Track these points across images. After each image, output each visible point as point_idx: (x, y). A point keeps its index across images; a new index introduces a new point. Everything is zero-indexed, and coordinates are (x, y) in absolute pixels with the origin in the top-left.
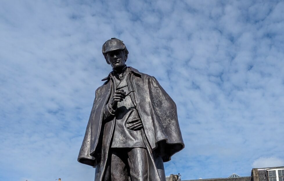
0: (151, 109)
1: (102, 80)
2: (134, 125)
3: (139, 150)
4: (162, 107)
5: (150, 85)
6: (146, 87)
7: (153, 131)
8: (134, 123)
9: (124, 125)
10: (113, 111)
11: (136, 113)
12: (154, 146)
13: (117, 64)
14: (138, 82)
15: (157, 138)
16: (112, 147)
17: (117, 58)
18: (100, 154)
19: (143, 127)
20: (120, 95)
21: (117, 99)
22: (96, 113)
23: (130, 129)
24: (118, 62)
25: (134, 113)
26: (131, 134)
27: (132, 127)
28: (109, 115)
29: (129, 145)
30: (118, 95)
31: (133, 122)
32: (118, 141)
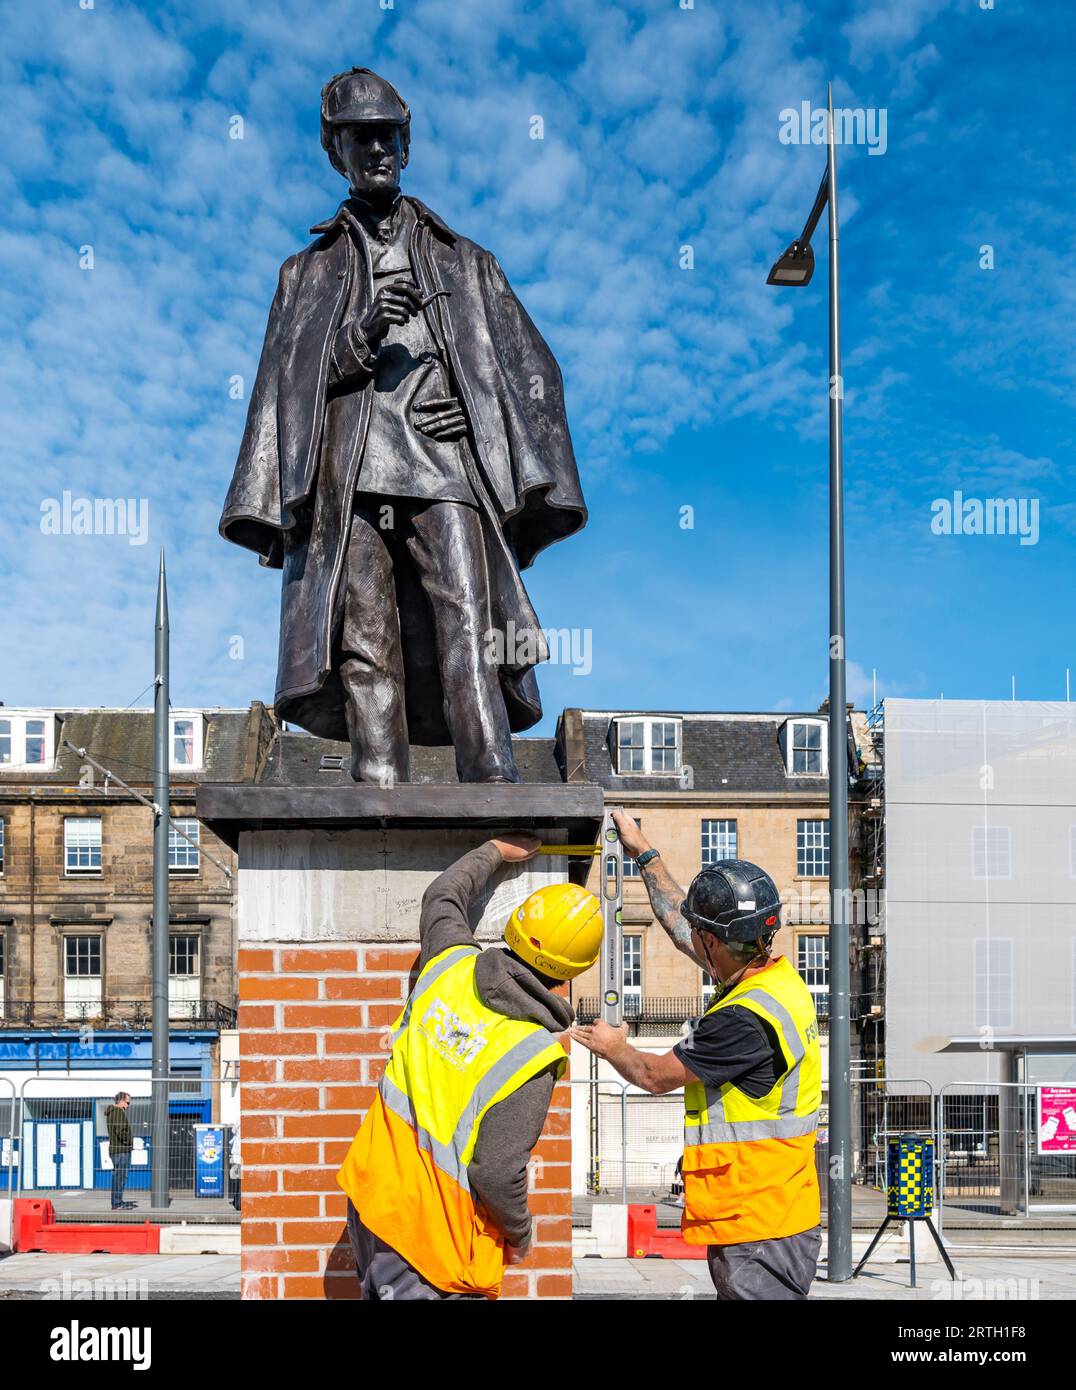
0: (496, 372)
1: (313, 231)
2: (440, 419)
3: (457, 509)
4: (524, 372)
5: (484, 282)
6: (473, 285)
7: (504, 450)
8: (441, 415)
9: (402, 414)
10: (369, 356)
11: (443, 379)
12: (510, 506)
13: (380, 178)
14: (446, 264)
15: (527, 478)
16: (359, 489)
17: (383, 155)
18: (309, 510)
19: (469, 434)
20: (404, 299)
21: (393, 311)
22: (297, 355)
23: (423, 432)
24: (383, 168)
25: (436, 376)
26: (429, 452)
27: (431, 427)
28: (355, 371)
29: (421, 490)
30: (398, 298)
31: (433, 409)
32: (381, 469)
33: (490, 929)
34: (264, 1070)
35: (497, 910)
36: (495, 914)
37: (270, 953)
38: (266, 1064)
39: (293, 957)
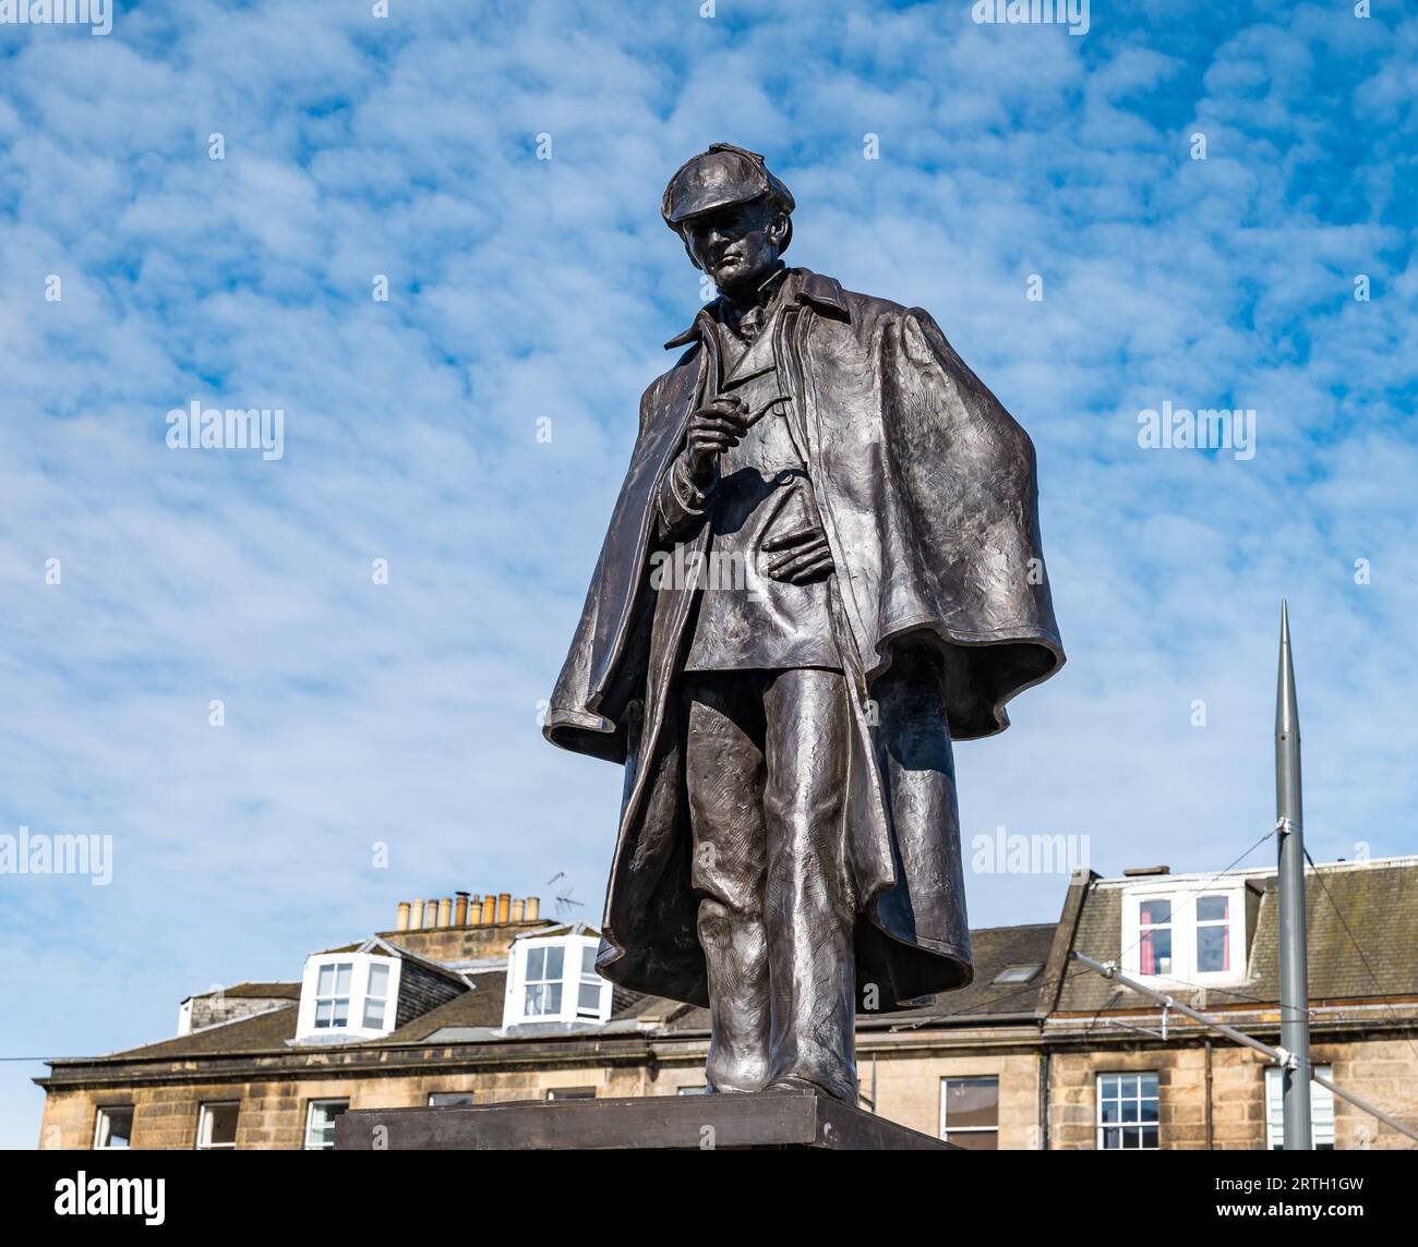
0: (880, 478)
2: (796, 556)
4: (949, 459)
5: (893, 353)
8: (797, 550)
10: (694, 495)
11: (810, 499)
12: (872, 663)
13: (731, 269)
15: (886, 622)
17: (727, 244)
19: (831, 569)
20: (719, 421)
21: (706, 440)
23: (774, 578)
24: (730, 258)
25: (799, 498)
26: (778, 603)
27: (784, 569)
28: (680, 518)
30: (710, 422)
31: (789, 543)
32: (717, 637)
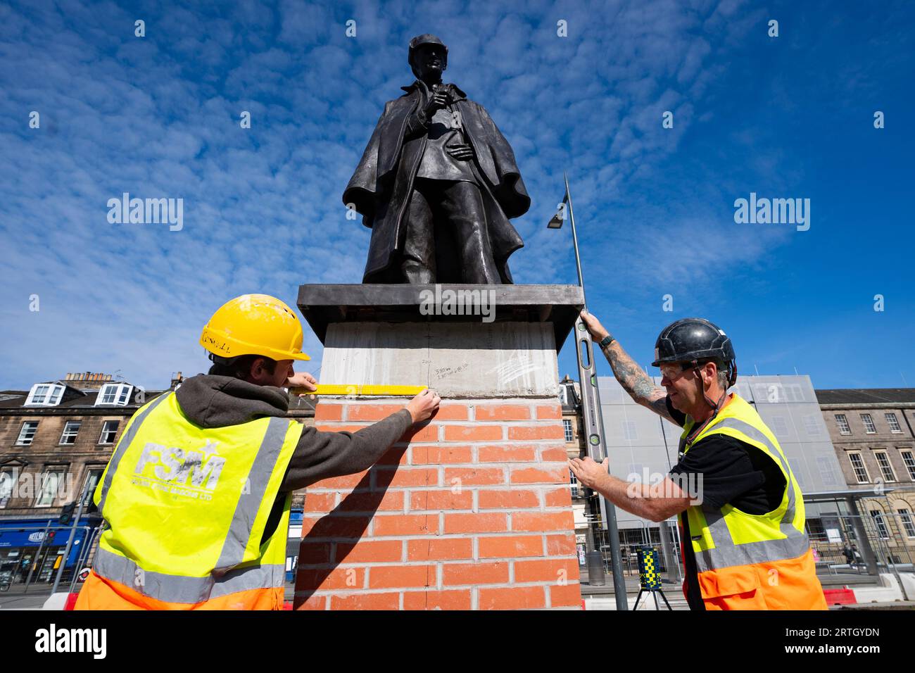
2: (458, 151)
3: (469, 185)
7: (492, 164)
8: (459, 149)
9: (441, 148)
11: (462, 137)
12: (497, 183)
13: (434, 67)
15: (505, 170)
16: (418, 176)
17: (436, 58)
19: (475, 158)
21: (439, 101)
22: (391, 125)
23: (451, 155)
25: (457, 137)
26: (454, 163)
28: (418, 128)
29: (452, 177)
30: (443, 96)
31: (456, 147)
32: (430, 168)
33: (504, 388)
34: (325, 501)
35: (509, 375)
36: (507, 378)
37: (340, 407)
38: (327, 497)
39: (357, 410)
